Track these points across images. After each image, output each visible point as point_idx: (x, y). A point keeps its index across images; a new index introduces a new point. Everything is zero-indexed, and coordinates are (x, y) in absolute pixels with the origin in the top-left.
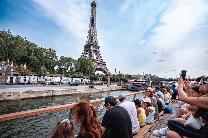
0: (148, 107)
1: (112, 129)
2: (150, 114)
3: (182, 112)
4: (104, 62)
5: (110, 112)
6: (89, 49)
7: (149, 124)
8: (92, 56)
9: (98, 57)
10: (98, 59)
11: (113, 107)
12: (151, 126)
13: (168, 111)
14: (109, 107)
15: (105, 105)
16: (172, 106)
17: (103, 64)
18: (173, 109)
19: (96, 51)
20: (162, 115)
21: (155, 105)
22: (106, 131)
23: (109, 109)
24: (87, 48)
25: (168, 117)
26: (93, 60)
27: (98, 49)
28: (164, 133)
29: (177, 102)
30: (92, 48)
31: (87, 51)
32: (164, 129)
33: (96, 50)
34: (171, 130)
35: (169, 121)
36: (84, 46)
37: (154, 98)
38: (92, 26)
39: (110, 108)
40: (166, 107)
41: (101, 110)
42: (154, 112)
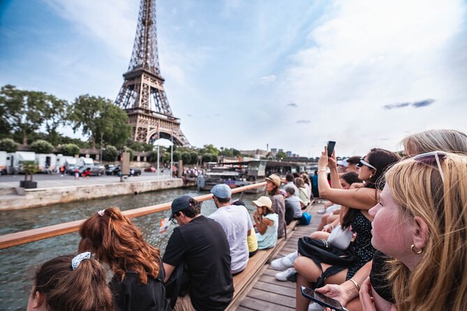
0: (265, 215)
1: (186, 266)
2: (269, 228)
3: (325, 221)
4: (175, 119)
5: (182, 231)
6: (136, 82)
7: (267, 249)
8: (142, 101)
9: (160, 106)
10: (160, 109)
11: (189, 219)
12: (270, 251)
13: (303, 222)
14: (182, 219)
15: (173, 217)
16: (312, 211)
17: (172, 121)
18: (313, 216)
19: (154, 90)
20: (293, 230)
21: (280, 211)
22: (174, 273)
23: (182, 224)
24: (132, 80)
25: (304, 232)
26: (147, 111)
27: (161, 84)
28: (291, 264)
29: (321, 203)
30: (143, 80)
31: (132, 88)
32: (291, 255)
33: (154, 86)
34: (303, 255)
35: (300, 239)
36: (124, 75)
37: (279, 197)
38: (144, 23)
39: (184, 221)
40: (300, 213)
41: (166, 228)
42: (276, 224)
